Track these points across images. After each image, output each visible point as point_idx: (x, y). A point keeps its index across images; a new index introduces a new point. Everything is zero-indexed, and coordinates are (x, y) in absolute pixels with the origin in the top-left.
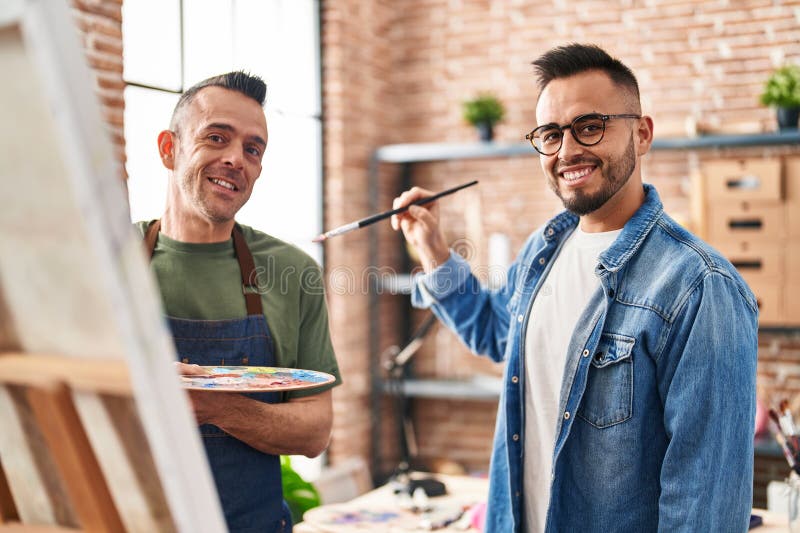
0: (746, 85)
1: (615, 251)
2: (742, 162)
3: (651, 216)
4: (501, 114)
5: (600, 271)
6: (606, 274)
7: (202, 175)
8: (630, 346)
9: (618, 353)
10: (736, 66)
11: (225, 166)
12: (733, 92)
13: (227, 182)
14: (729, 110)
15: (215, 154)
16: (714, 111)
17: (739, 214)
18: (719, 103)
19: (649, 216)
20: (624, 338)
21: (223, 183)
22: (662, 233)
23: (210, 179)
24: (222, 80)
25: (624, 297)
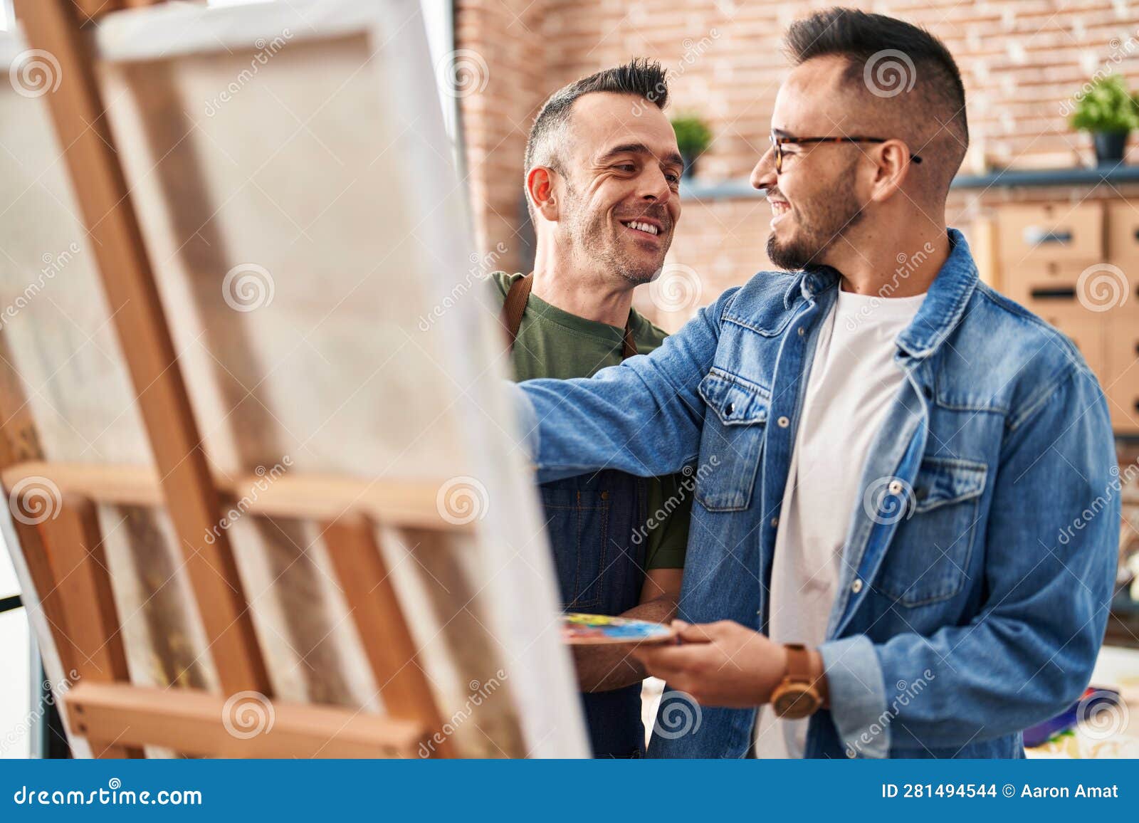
0: (1047, 101)
1: (921, 330)
2: (1049, 208)
3: (967, 278)
4: (708, 139)
5: (905, 360)
6: (915, 365)
7: (613, 219)
8: (981, 477)
9: (959, 489)
10: (1033, 75)
11: (643, 201)
12: (1031, 110)
13: (650, 224)
14: (1021, 136)
15: (627, 187)
16: (1003, 137)
17: (1045, 279)
18: (1009, 126)
19: (964, 276)
20: (970, 464)
21: (645, 227)
22: (986, 302)
23: (625, 223)
24: (611, 79)
25: (948, 397)
